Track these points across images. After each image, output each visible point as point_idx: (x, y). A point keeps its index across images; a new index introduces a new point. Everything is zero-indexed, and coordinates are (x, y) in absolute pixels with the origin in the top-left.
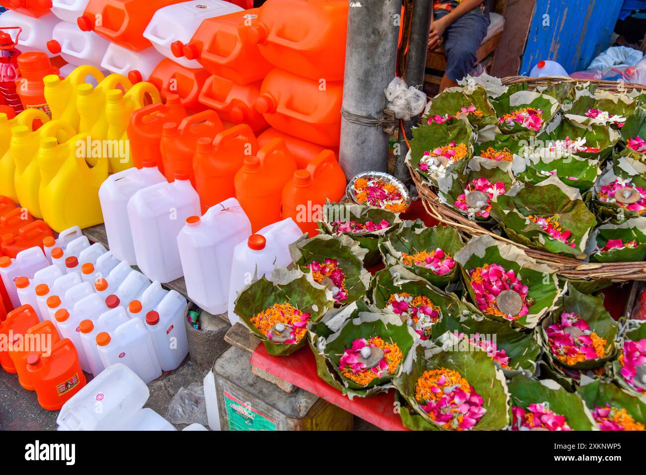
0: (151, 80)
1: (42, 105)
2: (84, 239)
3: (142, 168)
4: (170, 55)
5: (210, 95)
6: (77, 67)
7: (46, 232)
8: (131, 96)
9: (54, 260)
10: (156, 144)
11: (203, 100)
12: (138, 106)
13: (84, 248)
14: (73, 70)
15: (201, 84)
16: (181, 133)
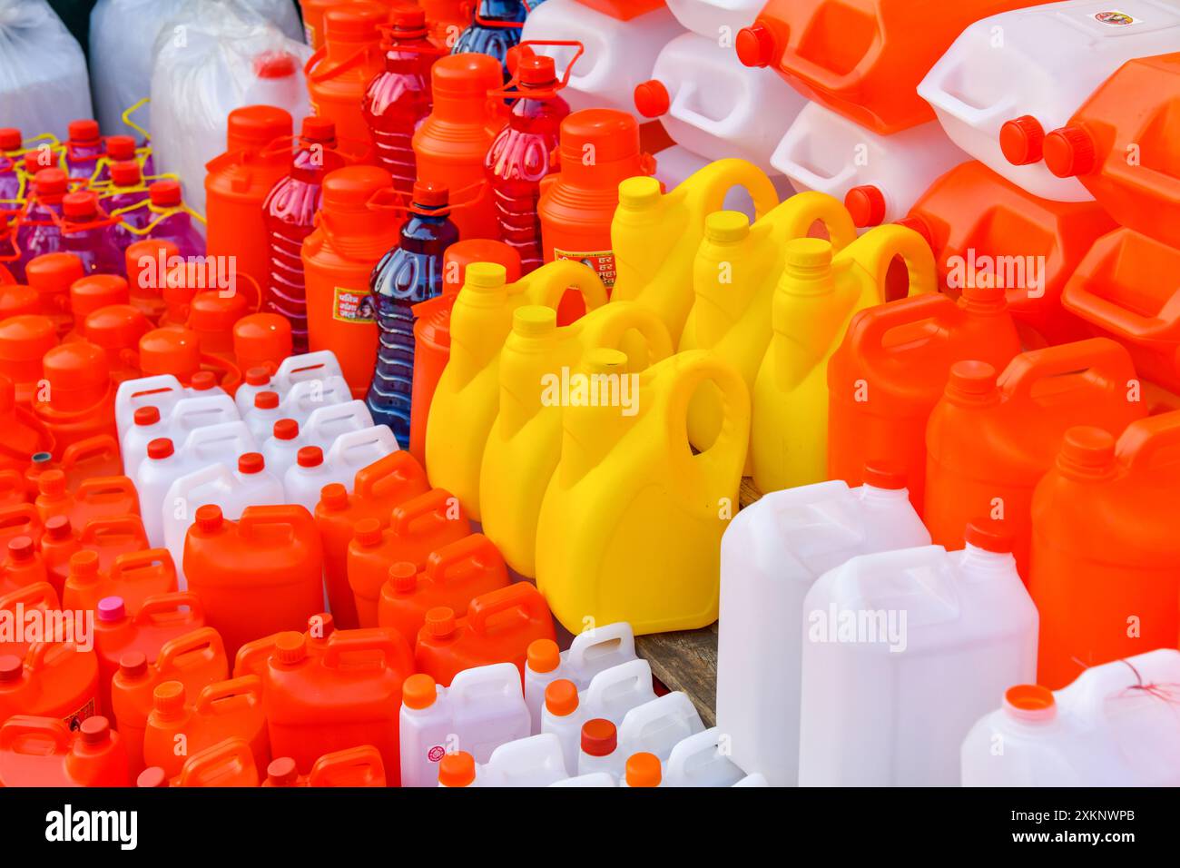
0: (914, 221)
1: (592, 253)
2: (639, 670)
3: (860, 484)
4: (995, 159)
5: (1101, 288)
6: (712, 161)
7: (540, 623)
8: (853, 261)
9: (547, 717)
10: (919, 416)
11: (1074, 300)
12: (871, 297)
13: (635, 701)
14: (700, 169)
15: (1076, 252)
16: (1005, 398)
